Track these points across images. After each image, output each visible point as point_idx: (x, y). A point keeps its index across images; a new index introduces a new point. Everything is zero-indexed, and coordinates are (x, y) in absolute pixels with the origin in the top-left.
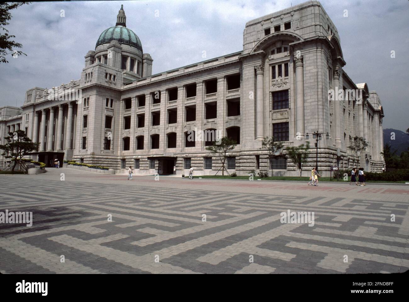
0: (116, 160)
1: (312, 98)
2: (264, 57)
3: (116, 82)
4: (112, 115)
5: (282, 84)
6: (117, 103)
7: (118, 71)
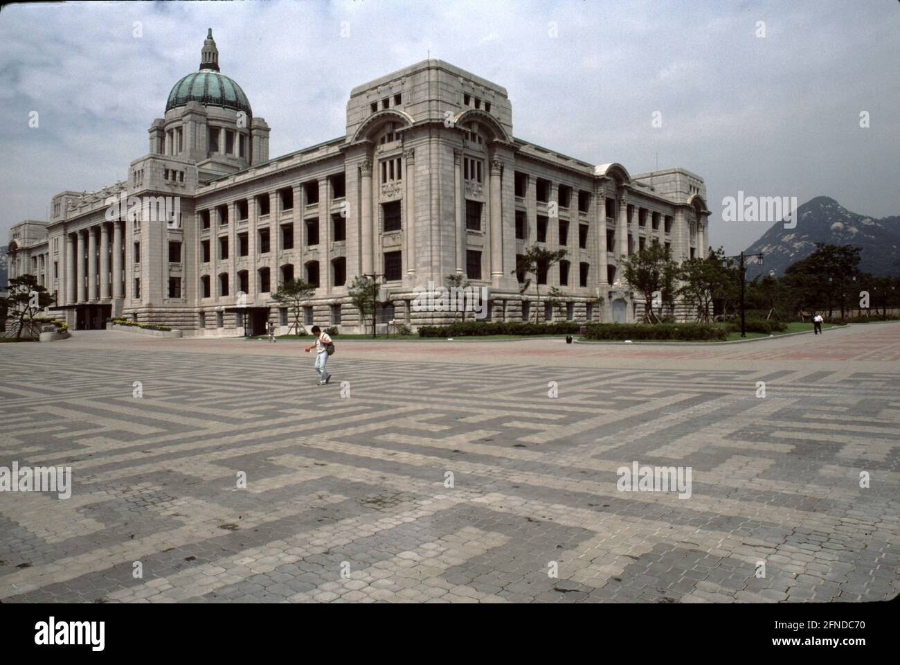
0: (192, 314)
1: (424, 214)
2: (371, 148)
3: (187, 183)
4: (181, 241)
5: (393, 191)
6: (189, 219)
7: (188, 164)
